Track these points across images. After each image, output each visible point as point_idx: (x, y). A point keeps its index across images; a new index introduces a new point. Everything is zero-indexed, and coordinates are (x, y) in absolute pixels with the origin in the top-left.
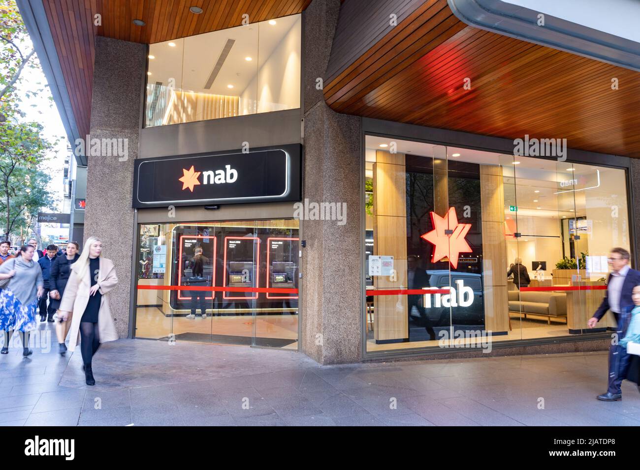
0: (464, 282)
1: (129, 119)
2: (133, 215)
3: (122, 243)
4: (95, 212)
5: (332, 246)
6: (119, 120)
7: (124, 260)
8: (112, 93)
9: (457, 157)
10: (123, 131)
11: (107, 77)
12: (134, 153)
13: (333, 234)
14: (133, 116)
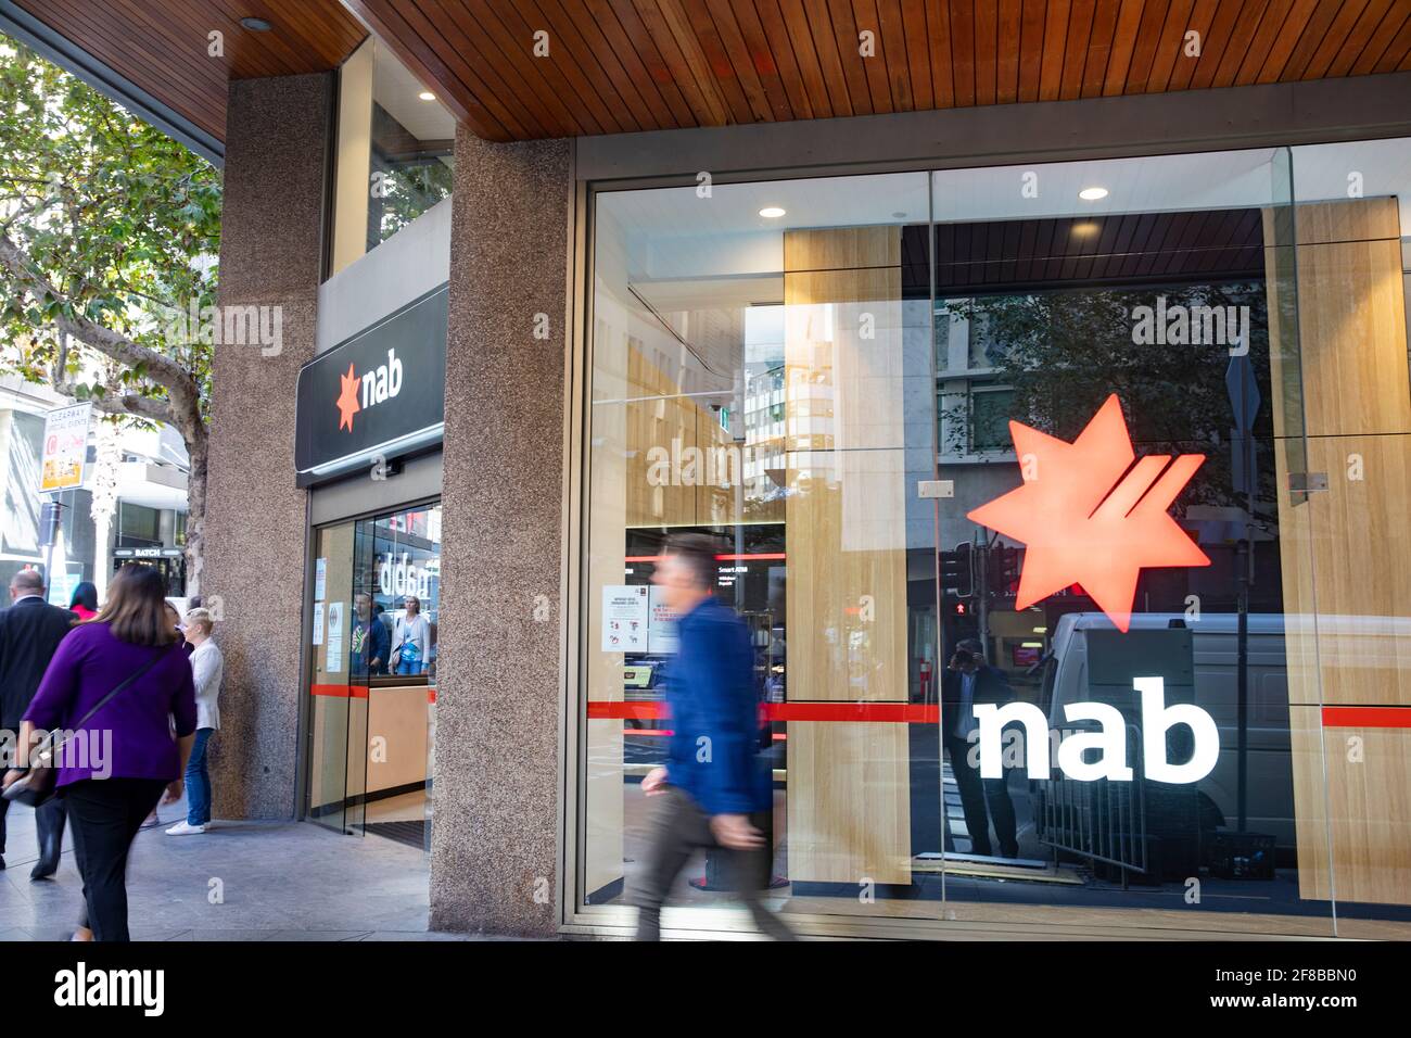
0: (1166, 685)
1: (296, 266)
2: (304, 506)
3: (281, 578)
4: (224, 505)
5: (469, 556)
6: (274, 274)
7: (285, 622)
8: (262, 210)
9: (1096, 202)
10: (284, 299)
11: (251, 175)
12: (308, 349)
13: (470, 521)
14: (306, 258)
